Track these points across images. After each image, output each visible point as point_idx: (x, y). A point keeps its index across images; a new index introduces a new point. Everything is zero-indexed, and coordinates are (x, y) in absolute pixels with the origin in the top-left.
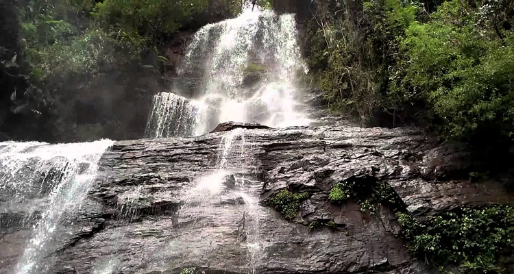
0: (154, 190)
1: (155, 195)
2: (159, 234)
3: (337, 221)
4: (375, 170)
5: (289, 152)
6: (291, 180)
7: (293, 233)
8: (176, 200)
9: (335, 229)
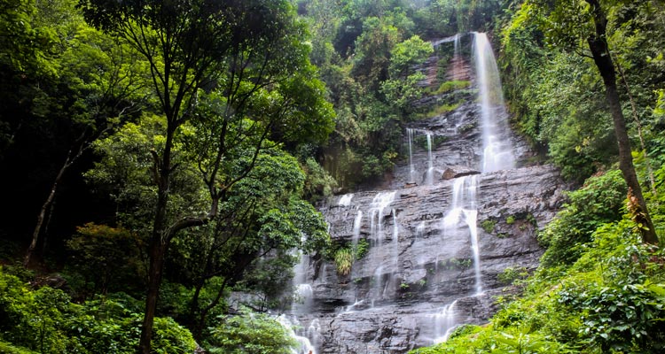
0: (430, 223)
1: (431, 226)
2: (437, 244)
3: (510, 233)
4: (528, 207)
5: (488, 191)
6: (490, 215)
7: (491, 240)
8: (440, 228)
9: (509, 236)
